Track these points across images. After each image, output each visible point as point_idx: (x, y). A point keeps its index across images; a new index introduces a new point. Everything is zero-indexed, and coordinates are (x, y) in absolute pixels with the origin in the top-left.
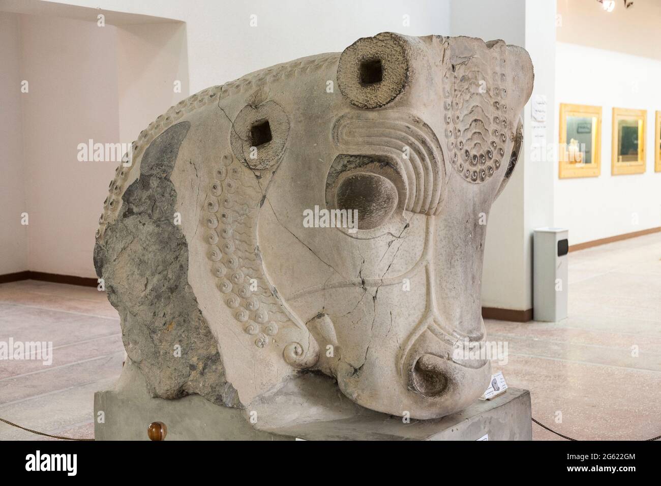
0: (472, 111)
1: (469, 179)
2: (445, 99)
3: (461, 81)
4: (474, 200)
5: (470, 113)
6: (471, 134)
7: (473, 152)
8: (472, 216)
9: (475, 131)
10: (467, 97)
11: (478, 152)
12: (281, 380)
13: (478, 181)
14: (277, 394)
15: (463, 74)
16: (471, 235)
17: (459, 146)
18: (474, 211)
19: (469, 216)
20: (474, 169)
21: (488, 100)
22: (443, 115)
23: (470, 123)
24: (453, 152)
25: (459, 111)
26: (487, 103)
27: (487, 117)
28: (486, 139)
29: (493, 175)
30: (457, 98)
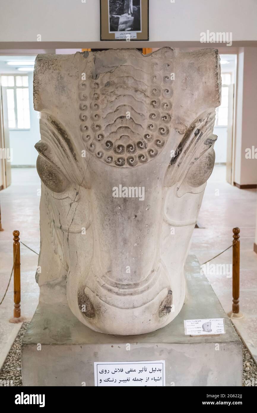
0: (117, 110)
2: (81, 102)
3: (105, 86)
5: (115, 111)
6: (116, 129)
7: (118, 142)
9: (120, 126)
10: (113, 99)
11: (125, 143)
12: (61, 276)
13: (126, 165)
14: (56, 284)
15: (108, 80)
17: (97, 138)
20: (120, 156)
21: (143, 100)
22: (79, 114)
23: (115, 120)
24: (90, 142)
25: (100, 110)
26: (141, 102)
27: (139, 114)
28: (137, 132)
29: (148, 161)
30: (99, 101)
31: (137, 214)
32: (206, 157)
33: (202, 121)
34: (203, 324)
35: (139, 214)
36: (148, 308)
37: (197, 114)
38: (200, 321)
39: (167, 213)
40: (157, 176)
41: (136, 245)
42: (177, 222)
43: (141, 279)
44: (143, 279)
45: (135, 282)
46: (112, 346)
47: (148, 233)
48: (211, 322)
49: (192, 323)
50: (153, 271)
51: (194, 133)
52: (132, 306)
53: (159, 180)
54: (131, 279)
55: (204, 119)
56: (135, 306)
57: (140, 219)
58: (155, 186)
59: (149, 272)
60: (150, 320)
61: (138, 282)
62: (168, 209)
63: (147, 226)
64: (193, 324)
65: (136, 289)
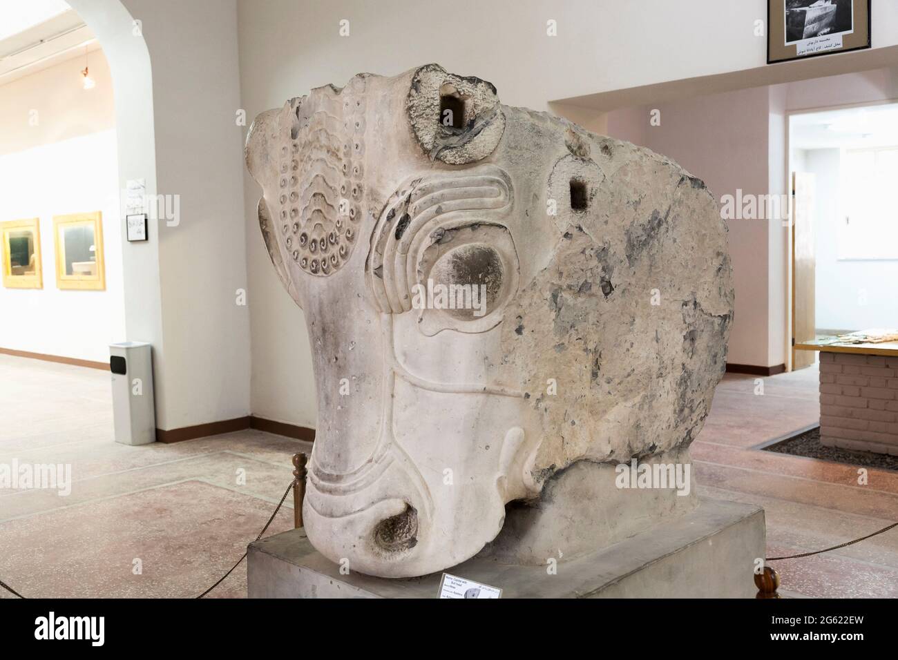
0: (312, 184)
1: (308, 270)
4: (320, 299)
5: (310, 186)
6: (311, 214)
7: (313, 236)
8: (318, 318)
9: (314, 208)
10: (309, 166)
11: (319, 235)
13: (321, 273)
16: (319, 343)
17: (294, 229)
18: (321, 311)
19: (315, 317)
20: (314, 257)
21: (335, 165)
22: (279, 194)
23: (309, 200)
24: (287, 236)
25: (298, 185)
26: (333, 168)
27: (331, 188)
28: (330, 218)
29: (341, 266)
30: (298, 171)
31: (338, 356)
32: (447, 262)
33: (400, 193)
34: (467, 589)
35: (340, 355)
36: (351, 523)
37: (396, 182)
38: (466, 582)
39: (405, 362)
40: (355, 291)
41: (339, 408)
42: (433, 382)
43: (348, 470)
44: (350, 470)
45: (339, 474)
46: (331, 582)
47: (357, 391)
48: (480, 590)
49: (452, 583)
50: (370, 461)
51: (386, 216)
52: (328, 512)
53: (361, 299)
54: (335, 466)
55: (405, 191)
56: (334, 514)
57: (342, 364)
58: (358, 310)
59: (364, 462)
60: (354, 546)
61: (344, 473)
62: (405, 354)
63: (354, 378)
64: (453, 585)
65: (338, 485)
